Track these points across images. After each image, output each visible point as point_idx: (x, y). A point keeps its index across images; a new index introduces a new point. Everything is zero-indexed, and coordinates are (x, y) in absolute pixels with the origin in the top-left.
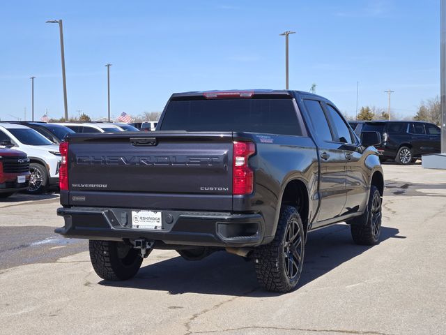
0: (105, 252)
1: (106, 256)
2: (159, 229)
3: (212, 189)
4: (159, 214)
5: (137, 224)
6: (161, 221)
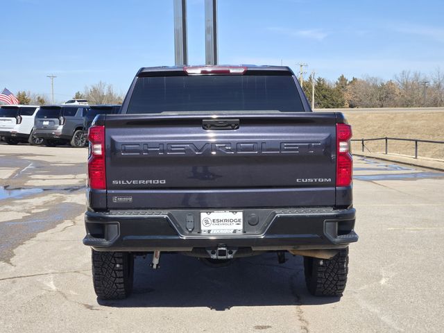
0: (118, 266)
1: (118, 270)
2: (240, 233)
3: (311, 180)
4: (239, 215)
5: (209, 229)
6: (242, 223)
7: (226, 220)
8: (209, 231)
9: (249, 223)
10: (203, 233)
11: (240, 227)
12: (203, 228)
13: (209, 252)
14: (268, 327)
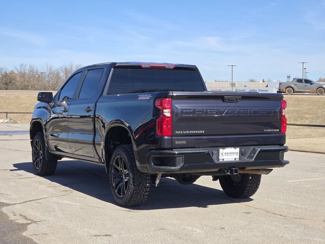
1: (148, 187)
2: (238, 160)
3: (270, 130)
4: (238, 150)
6: (239, 154)
7: (231, 153)
8: (223, 159)
9: (242, 154)
10: (220, 160)
11: (238, 157)
12: (220, 158)
13: (226, 171)
14: (246, 213)
